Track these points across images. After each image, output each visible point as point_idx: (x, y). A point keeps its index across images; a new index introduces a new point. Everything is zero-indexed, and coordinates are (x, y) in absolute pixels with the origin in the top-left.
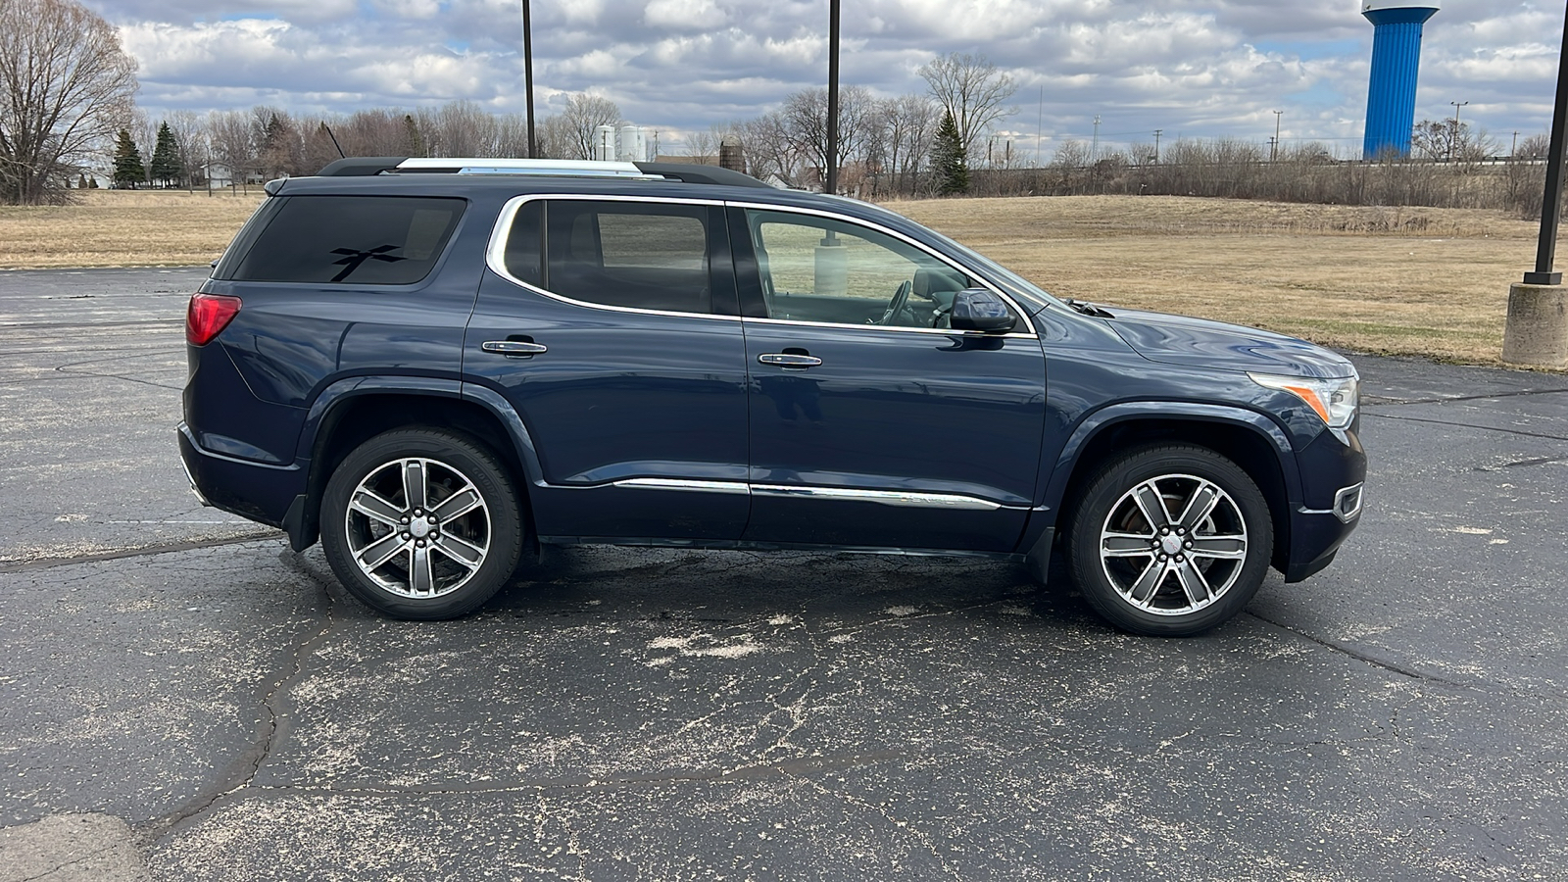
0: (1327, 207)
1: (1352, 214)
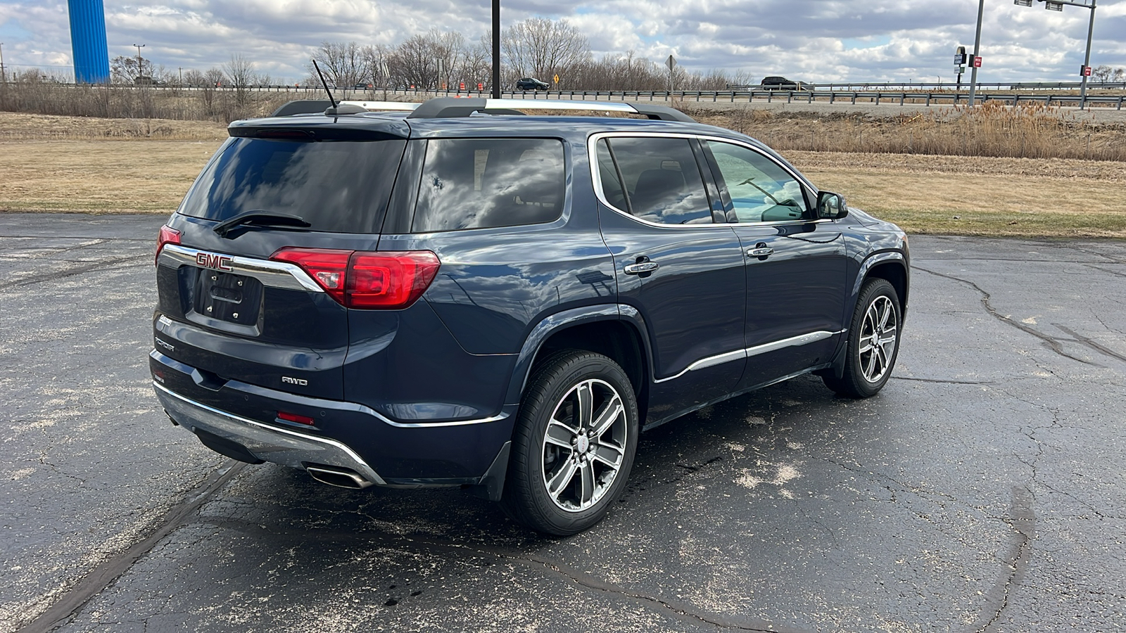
0: (89, 119)
1: (110, 124)
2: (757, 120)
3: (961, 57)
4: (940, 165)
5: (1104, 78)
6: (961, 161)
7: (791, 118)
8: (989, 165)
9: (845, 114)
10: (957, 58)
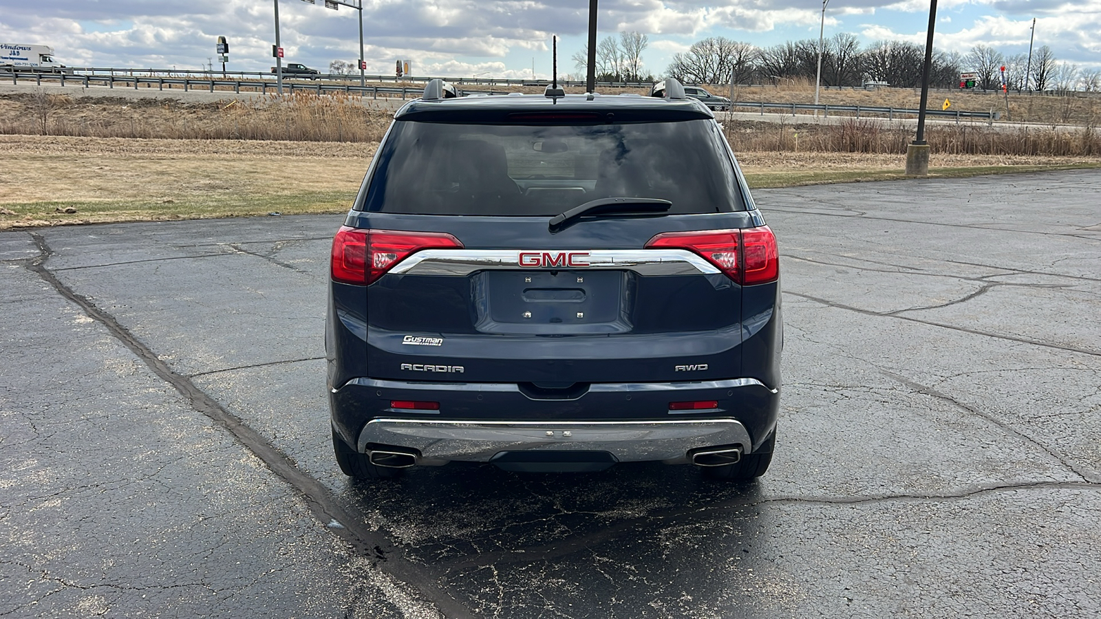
2: (55, 104)
3: (223, 47)
4: (276, 149)
5: (340, 71)
6: (294, 145)
7: (95, 104)
8: (321, 149)
9: (156, 101)
10: (219, 47)
